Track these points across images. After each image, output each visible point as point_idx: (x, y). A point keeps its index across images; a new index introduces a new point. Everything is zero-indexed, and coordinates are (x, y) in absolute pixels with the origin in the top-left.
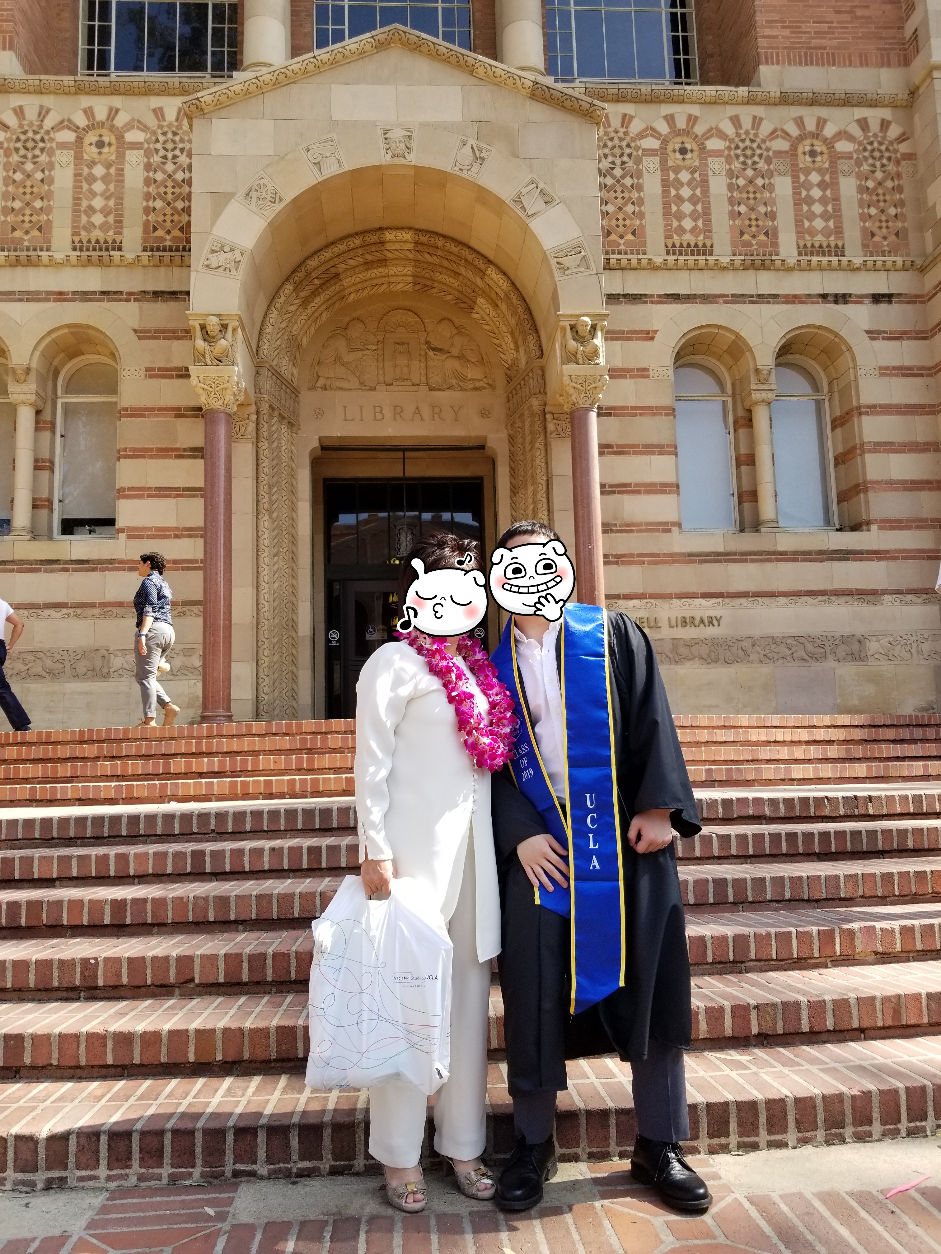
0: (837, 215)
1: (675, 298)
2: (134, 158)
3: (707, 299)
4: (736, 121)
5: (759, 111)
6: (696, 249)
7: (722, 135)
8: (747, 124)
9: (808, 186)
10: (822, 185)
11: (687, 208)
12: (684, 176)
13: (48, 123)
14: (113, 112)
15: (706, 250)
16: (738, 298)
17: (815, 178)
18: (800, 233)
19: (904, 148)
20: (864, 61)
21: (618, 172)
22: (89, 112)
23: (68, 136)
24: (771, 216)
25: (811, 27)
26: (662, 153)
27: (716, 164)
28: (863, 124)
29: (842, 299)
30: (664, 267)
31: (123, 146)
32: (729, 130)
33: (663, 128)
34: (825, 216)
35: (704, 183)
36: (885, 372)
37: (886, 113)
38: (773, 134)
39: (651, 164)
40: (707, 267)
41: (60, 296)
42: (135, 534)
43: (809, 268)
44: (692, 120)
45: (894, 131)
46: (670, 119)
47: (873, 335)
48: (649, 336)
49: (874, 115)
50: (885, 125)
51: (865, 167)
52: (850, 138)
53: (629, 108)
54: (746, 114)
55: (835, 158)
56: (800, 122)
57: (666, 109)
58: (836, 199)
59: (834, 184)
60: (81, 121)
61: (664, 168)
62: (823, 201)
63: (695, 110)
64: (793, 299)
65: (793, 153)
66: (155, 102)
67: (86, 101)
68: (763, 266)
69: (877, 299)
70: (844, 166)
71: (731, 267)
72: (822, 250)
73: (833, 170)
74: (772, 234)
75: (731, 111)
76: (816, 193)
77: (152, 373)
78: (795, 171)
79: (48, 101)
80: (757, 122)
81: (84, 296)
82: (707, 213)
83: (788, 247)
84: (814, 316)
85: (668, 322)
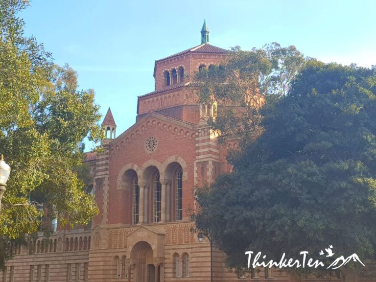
1: (173, 249)
3: (175, 249)
4: (179, 225)
5: (182, 224)
6: (175, 243)
7: (178, 228)
10: (187, 233)
11: (174, 237)
12: (174, 233)
13: (122, 232)
14: (127, 230)
16: (178, 249)
18: (185, 240)
21: (168, 233)
24: (182, 238)
26: (172, 230)
27: (177, 231)
29: (188, 248)
30: (172, 245)
33: (173, 227)
34: (187, 238)
36: (192, 257)
38: (183, 227)
40: (176, 245)
41: (123, 252)
43: (185, 244)
44: (175, 226)
47: (191, 253)
48: (170, 254)
49: (193, 223)
52: (190, 227)
53: (170, 225)
55: (189, 229)
56: (185, 225)
57: (173, 225)
59: (189, 233)
60: (125, 231)
63: (176, 224)
64: (184, 249)
65: (185, 229)
67: (125, 229)
68: (181, 245)
71: (178, 245)
72: (187, 242)
74: (182, 240)
78: (185, 232)
82: (176, 238)
83: (184, 242)
84: (185, 251)
85: (172, 252)
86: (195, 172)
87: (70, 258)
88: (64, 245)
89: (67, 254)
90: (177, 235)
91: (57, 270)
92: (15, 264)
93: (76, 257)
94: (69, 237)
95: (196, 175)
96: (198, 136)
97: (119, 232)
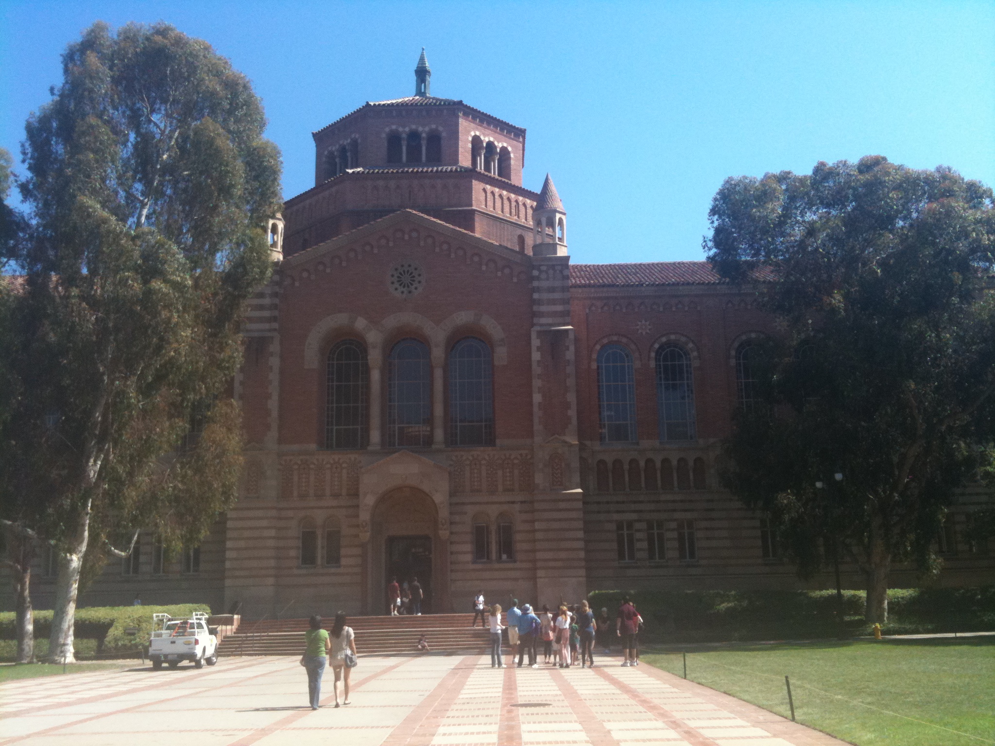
0: (513, 480)
1: (473, 504)
2: (344, 471)
3: (480, 503)
4: (489, 456)
5: (495, 453)
6: (478, 491)
7: (485, 459)
9: (506, 472)
10: (510, 472)
11: (476, 479)
12: (476, 471)
13: (324, 463)
14: (339, 459)
16: (487, 503)
18: (503, 486)
19: (531, 461)
20: (522, 437)
21: (459, 470)
22: (334, 459)
23: (329, 466)
24: (497, 481)
25: (509, 428)
26: (470, 465)
27: (483, 467)
29: (513, 503)
30: (469, 496)
31: (342, 468)
33: (471, 458)
34: (510, 481)
35: (480, 472)
36: (523, 521)
37: (527, 452)
38: (498, 459)
39: (468, 468)
40: (480, 495)
41: (328, 508)
42: (345, 566)
43: (505, 495)
44: (478, 456)
45: (529, 457)
46: (473, 456)
47: (520, 512)
48: (465, 513)
49: (524, 453)
50: (527, 455)
51: (521, 467)
52: (517, 459)
53: (463, 453)
54: (492, 454)
55: (513, 464)
56: (505, 455)
57: (472, 453)
58: (513, 476)
59: (513, 472)
60: (332, 462)
61: (471, 469)
62: (510, 476)
63: (479, 453)
64: (501, 503)
65: (503, 464)
66: (349, 456)
67: (333, 456)
68: (494, 495)
69: (522, 502)
70: (515, 466)
71: (486, 495)
72: (509, 490)
73: (513, 468)
74: (497, 486)
75: (488, 453)
76: (508, 474)
77: (350, 526)
78: (503, 469)
79: (324, 457)
80: (494, 456)
81: (333, 507)
82: (481, 481)
83: (500, 488)
84: (506, 507)
85: (471, 510)
86: (534, 349)
90: (484, 473)
95: (536, 356)
96: (538, 278)
97: (315, 462)
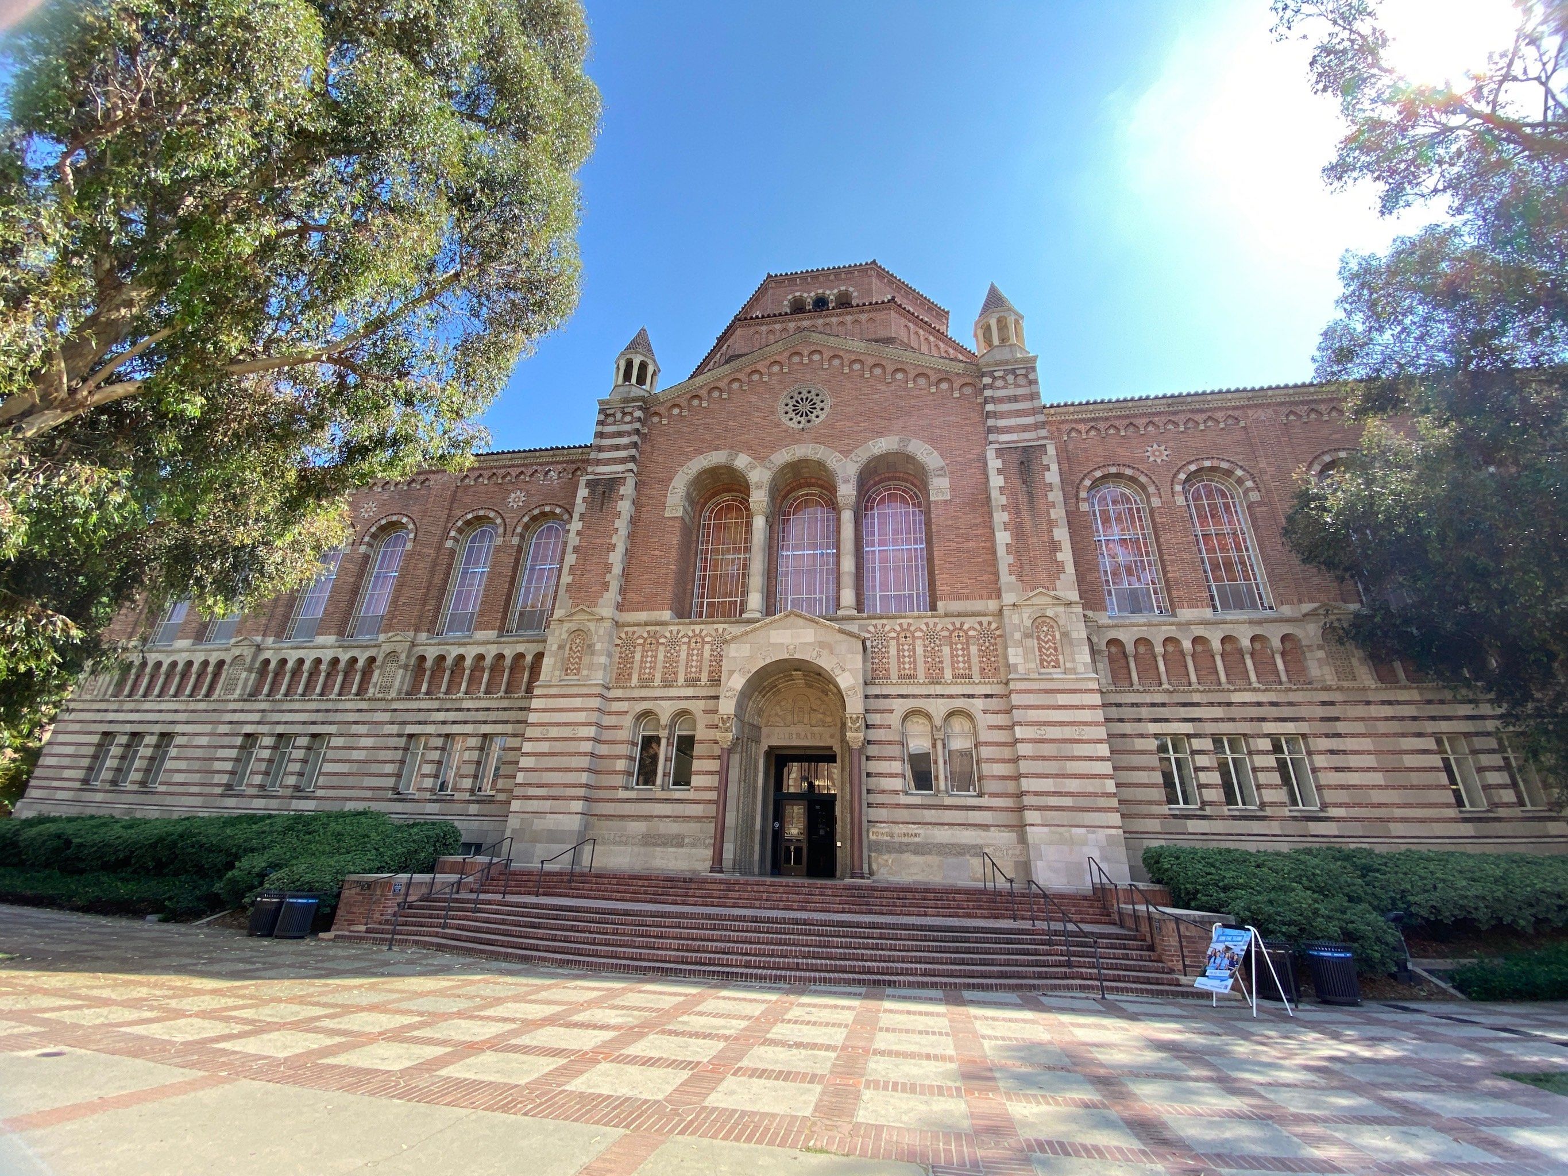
0: (969, 661)
1: (902, 696)
2: (707, 647)
3: (914, 696)
4: (927, 624)
5: (937, 620)
6: (910, 677)
7: (921, 630)
8: (931, 626)
9: (957, 650)
10: (963, 649)
11: (907, 660)
12: (906, 647)
13: (680, 635)
14: (701, 630)
15: (914, 677)
16: (928, 696)
17: (959, 646)
18: (953, 670)
19: (998, 633)
20: (981, 598)
21: (880, 646)
22: (693, 631)
23: (686, 640)
24: (941, 662)
25: (959, 585)
26: (897, 638)
27: (918, 642)
28: (981, 623)
29: (971, 696)
30: (897, 684)
31: (704, 643)
32: (924, 628)
33: (898, 628)
34: (964, 662)
35: (914, 649)
36: (991, 728)
37: (991, 619)
38: (942, 629)
39: (893, 643)
40: (914, 684)
41: (679, 698)
42: (697, 789)
43: (956, 683)
44: (909, 625)
45: (994, 626)
46: (901, 625)
47: (985, 711)
48: (891, 711)
49: (985, 620)
50: (990, 623)
51: (981, 641)
52: (975, 629)
53: (885, 621)
54: (931, 622)
55: (968, 637)
56: (953, 624)
57: (899, 621)
58: (969, 655)
59: (968, 648)
60: (690, 634)
61: (898, 644)
62: (963, 656)
63: (911, 621)
64: (950, 696)
65: (950, 636)
66: (715, 626)
67: (693, 627)
68: (938, 683)
69: (987, 696)
70: (971, 641)
71: (924, 684)
72: (962, 677)
73: (968, 644)
74: (942, 669)
75: (925, 620)
76: (960, 652)
77: (708, 727)
78: (951, 644)
79: (680, 627)
80: (936, 624)
81: (687, 698)
82: (915, 662)
83: (948, 675)
84: (959, 703)
85: (900, 706)
86: (993, 472)
87: (421, 716)
88: (404, 677)
89: (415, 705)
90: (920, 650)
91: (356, 755)
92: (179, 728)
93: (451, 716)
94: (431, 653)
95: (996, 481)
96: (991, 386)
97: (668, 635)
